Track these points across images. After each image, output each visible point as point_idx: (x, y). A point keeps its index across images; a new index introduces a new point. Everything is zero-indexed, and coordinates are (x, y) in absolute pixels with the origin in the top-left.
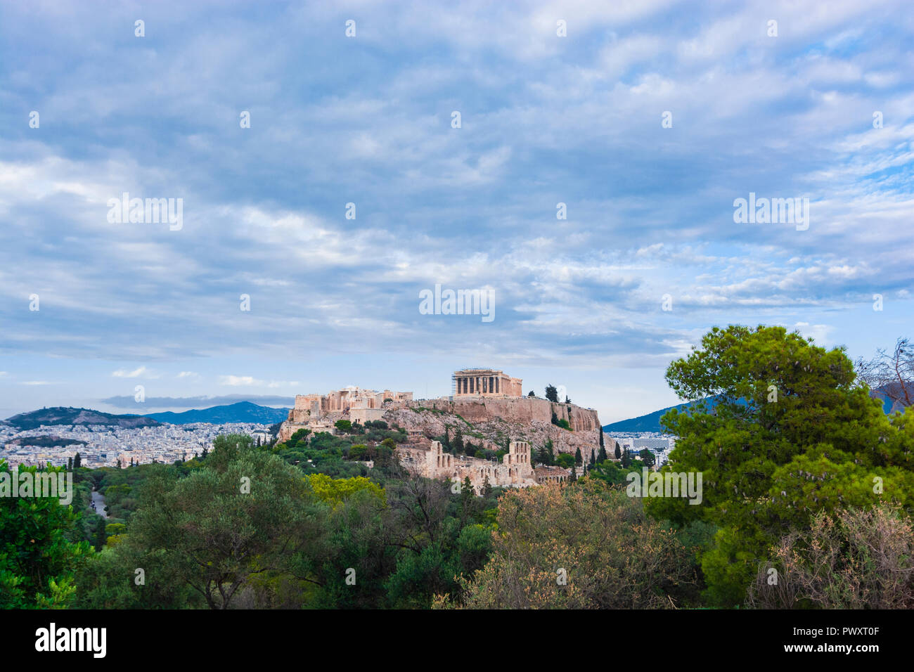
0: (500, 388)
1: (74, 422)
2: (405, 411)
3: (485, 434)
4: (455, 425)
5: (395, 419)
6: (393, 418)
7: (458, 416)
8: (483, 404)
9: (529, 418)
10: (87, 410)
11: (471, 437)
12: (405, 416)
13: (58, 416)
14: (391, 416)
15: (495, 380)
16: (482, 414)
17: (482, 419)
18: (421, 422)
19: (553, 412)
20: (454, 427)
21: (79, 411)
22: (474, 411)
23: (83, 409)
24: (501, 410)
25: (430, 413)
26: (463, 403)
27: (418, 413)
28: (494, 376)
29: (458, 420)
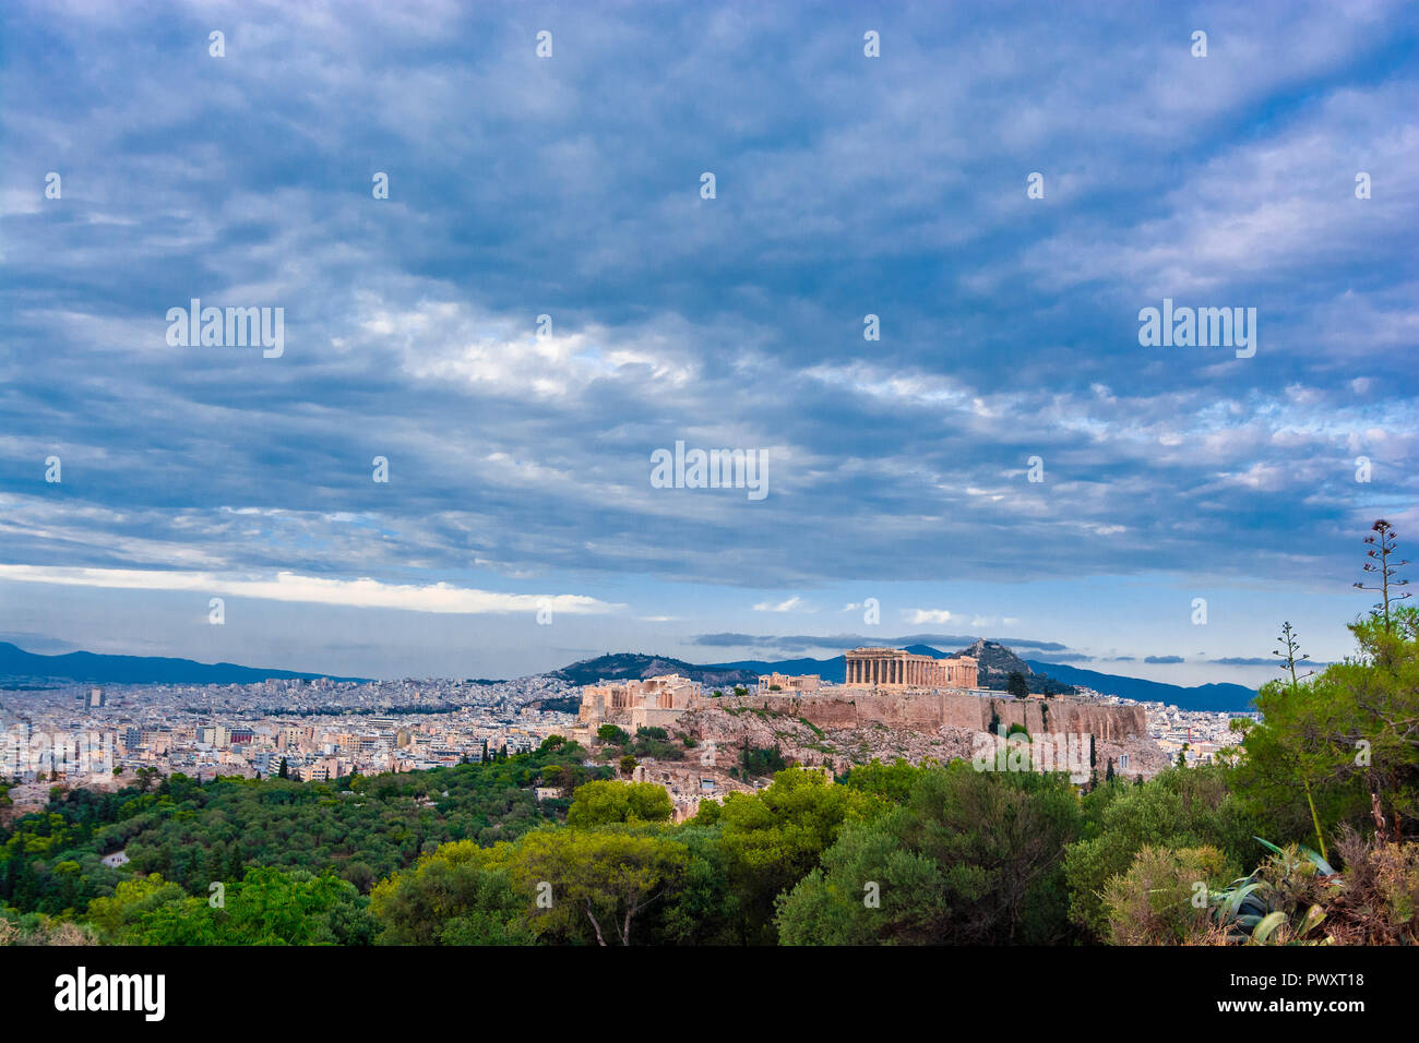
0: (905, 675)
1: (642, 676)
2: (713, 712)
3: (839, 748)
4: (794, 733)
5: (697, 723)
6: (692, 723)
7: (803, 721)
8: (853, 703)
9: (936, 724)
10: (663, 659)
11: (815, 751)
12: (711, 719)
13: (623, 666)
14: (689, 720)
15: (897, 665)
16: (847, 717)
17: (846, 725)
18: (738, 727)
19: (993, 711)
20: (791, 736)
21: (650, 659)
22: (835, 713)
23: (657, 657)
24: (883, 711)
25: (754, 715)
26: (817, 701)
27: (737, 715)
28: (896, 659)
29: (800, 727)
